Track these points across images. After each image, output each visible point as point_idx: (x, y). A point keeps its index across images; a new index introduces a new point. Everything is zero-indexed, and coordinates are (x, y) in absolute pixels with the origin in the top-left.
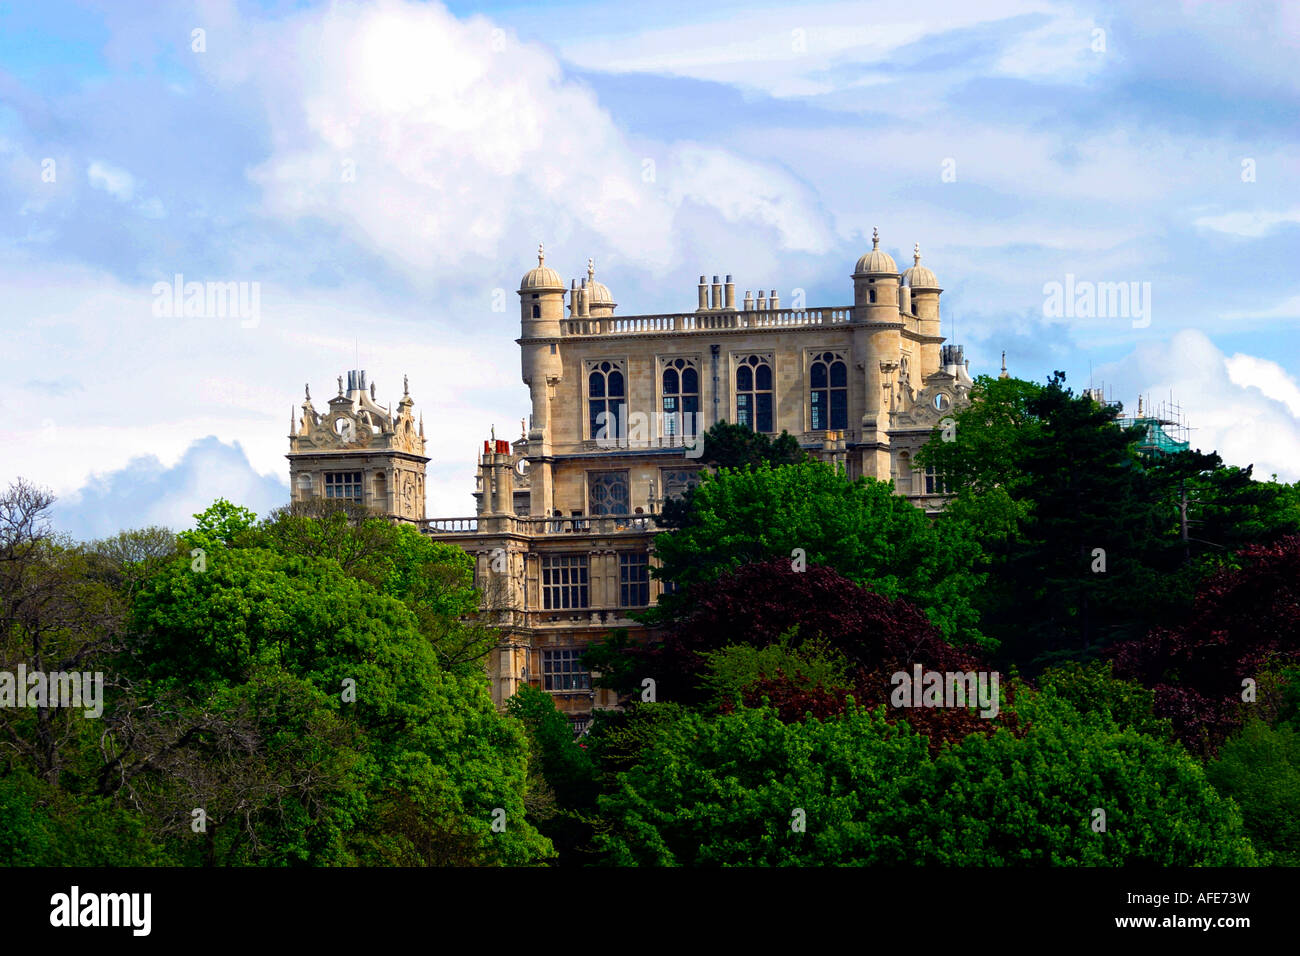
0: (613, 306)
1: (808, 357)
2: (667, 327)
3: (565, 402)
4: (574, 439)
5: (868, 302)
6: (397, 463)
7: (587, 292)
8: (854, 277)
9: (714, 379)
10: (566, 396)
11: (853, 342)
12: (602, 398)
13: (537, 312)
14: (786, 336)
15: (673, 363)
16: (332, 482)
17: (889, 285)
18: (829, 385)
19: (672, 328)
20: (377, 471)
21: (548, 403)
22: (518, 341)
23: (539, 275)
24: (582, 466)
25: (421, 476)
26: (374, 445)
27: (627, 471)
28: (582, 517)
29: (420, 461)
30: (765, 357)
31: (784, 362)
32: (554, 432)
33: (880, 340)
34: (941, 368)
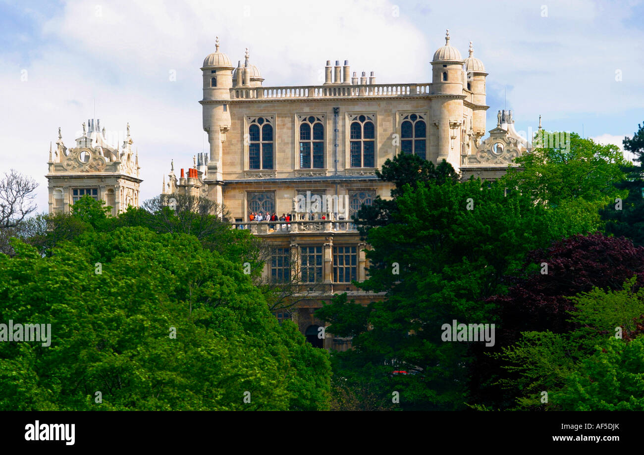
0: (261, 80)
1: (400, 117)
2: (303, 95)
3: (232, 144)
4: (238, 169)
5: (442, 80)
6: (122, 182)
7: (248, 70)
8: (432, 63)
9: (335, 130)
10: (233, 140)
11: (431, 107)
12: (257, 142)
13: (214, 83)
14: (385, 102)
15: (307, 119)
16: (77, 195)
17: (456, 69)
18: (414, 136)
19: (307, 95)
20: (110, 188)
21: (221, 145)
22: (201, 102)
23: (216, 57)
24: (243, 188)
25: (136, 192)
26: (106, 170)
27: (274, 192)
28: (243, 223)
29: (136, 182)
30: (371, 116)
31: (383, 120)
32: (224, 164)
33: (450, 106)
34: (498, 125)
